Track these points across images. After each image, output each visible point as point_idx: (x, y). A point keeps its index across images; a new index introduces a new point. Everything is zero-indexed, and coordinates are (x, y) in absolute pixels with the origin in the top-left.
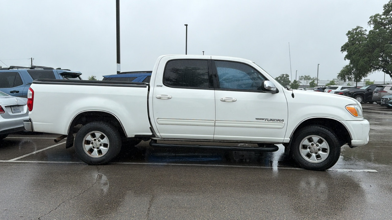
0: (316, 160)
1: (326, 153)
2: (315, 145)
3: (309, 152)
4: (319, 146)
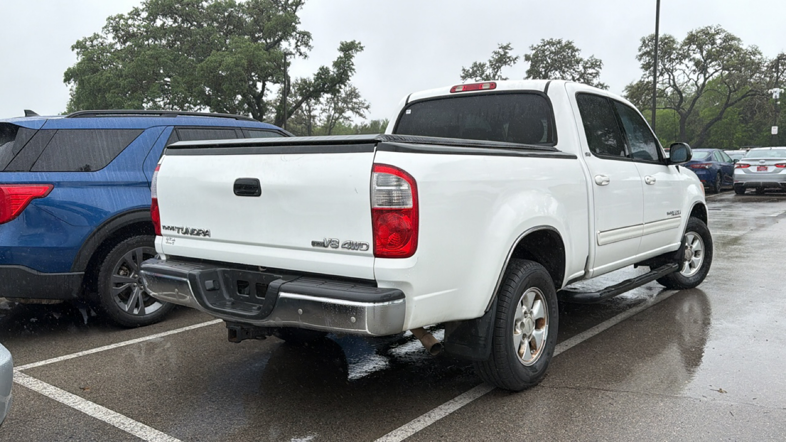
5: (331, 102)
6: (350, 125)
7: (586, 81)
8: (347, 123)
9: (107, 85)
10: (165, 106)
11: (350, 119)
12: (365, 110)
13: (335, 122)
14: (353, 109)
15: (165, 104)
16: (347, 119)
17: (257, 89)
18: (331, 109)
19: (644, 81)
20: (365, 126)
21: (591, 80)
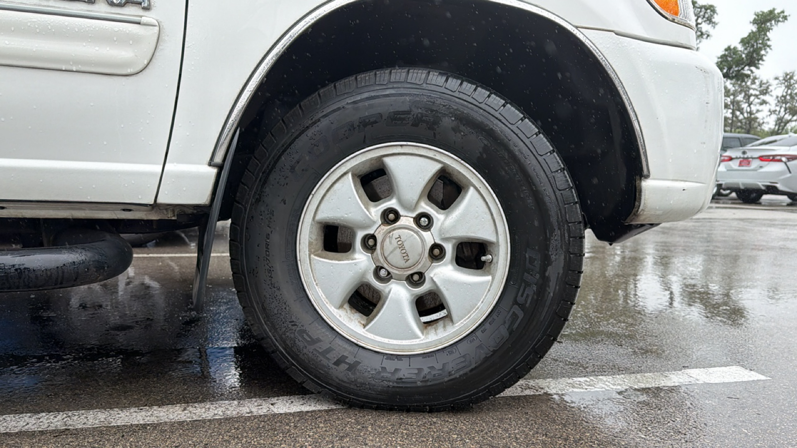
0: (418, 331)
1: (489, 278)
2: (407, 220)
3: (364, 274)
4: (435, 228)
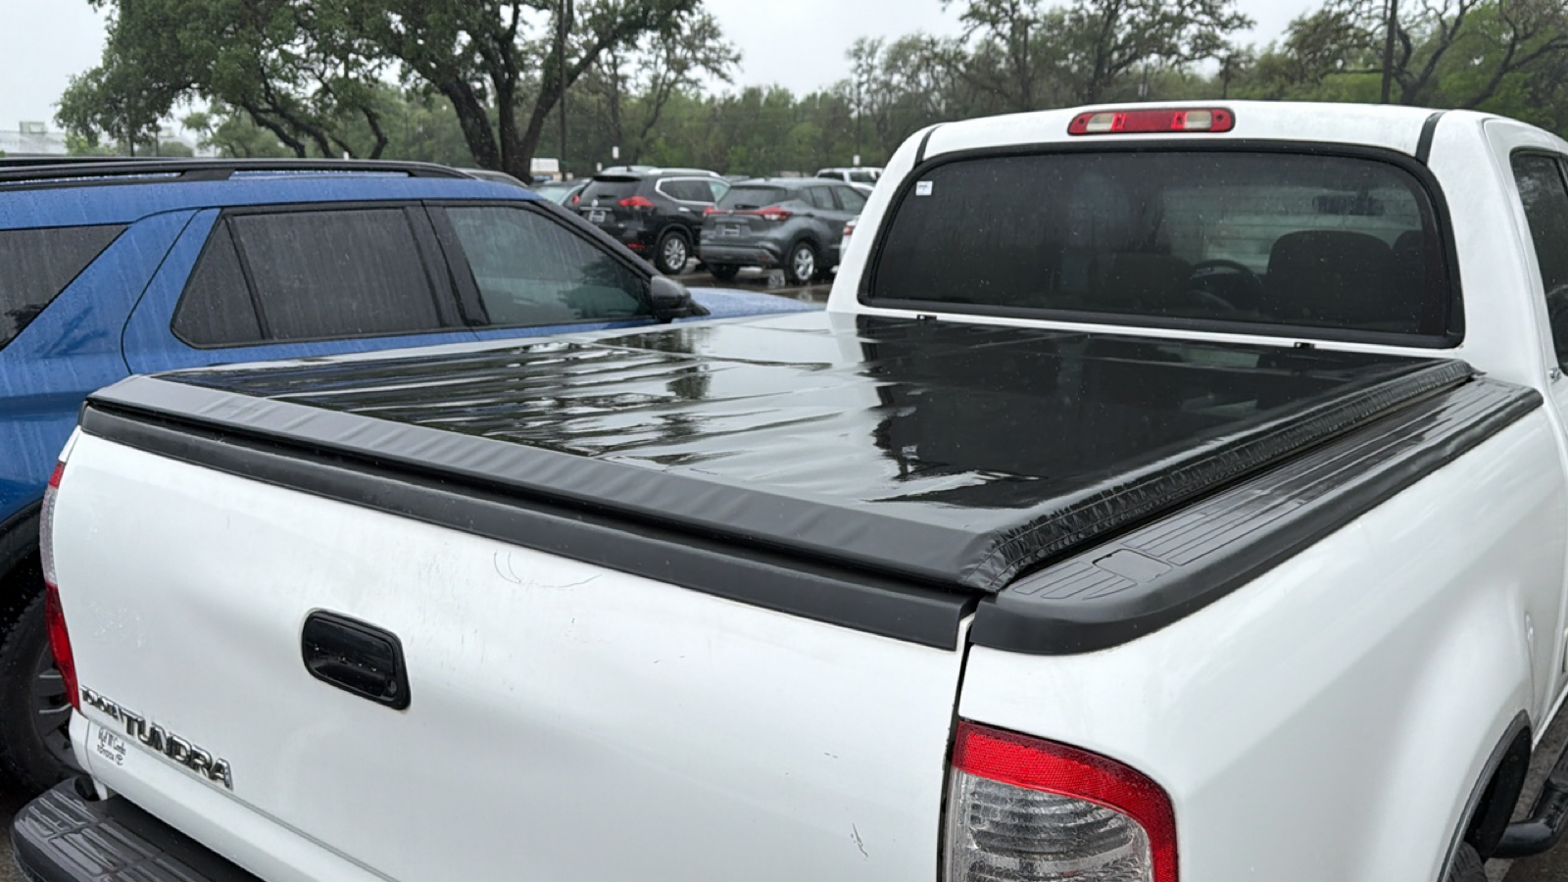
5: (659, 46)
6: (698, 96)
7: (1207, 9)
8: (691, 93)
9: (180, 10)
10: (308, 54)
11: (700, 84)
12: (732, 65)
13: (668, 91)
14: (706, 62)
15: (309, 51)
16: (694, 83)
17: (501, 20)
18: (660, 61)
19: (1330, 12)
20: (732, 98)
21: (1217, 7)
